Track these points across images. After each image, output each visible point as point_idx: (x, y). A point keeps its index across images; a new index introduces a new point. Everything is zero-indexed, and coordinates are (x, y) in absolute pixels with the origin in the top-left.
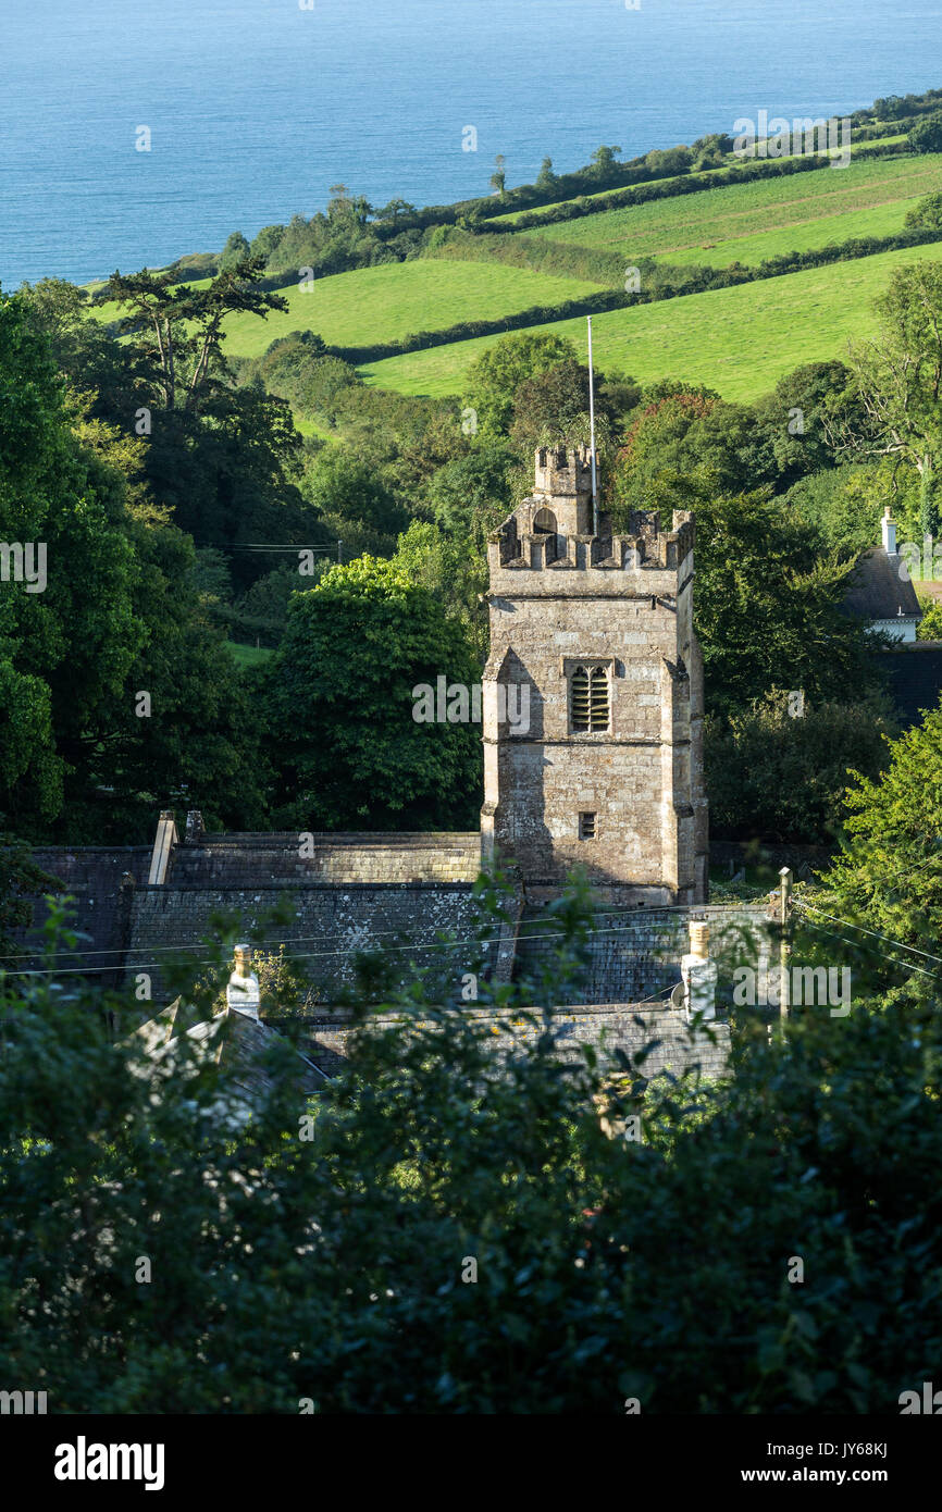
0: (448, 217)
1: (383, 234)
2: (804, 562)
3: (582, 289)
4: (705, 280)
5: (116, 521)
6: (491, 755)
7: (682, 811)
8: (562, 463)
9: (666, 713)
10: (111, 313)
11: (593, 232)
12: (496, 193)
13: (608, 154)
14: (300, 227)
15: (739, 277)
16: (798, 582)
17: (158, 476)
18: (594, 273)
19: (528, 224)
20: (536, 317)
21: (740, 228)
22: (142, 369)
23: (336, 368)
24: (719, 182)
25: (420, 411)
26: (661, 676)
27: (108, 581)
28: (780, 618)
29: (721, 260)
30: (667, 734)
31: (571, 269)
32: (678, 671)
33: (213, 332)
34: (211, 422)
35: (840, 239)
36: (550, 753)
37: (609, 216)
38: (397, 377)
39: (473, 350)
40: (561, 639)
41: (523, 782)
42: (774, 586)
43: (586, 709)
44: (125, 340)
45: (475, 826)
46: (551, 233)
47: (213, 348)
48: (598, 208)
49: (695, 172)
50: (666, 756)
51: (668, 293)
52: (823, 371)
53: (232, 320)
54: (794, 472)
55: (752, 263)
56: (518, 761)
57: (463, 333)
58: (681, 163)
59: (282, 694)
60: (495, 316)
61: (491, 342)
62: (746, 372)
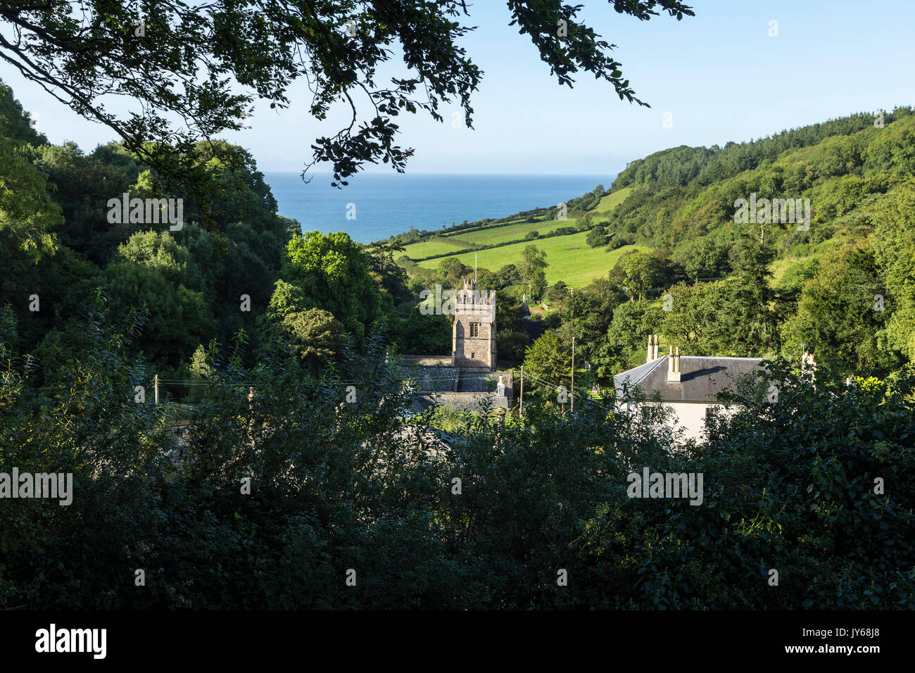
0: (434, 234)
1: (421, 237)
2: (512, 304)
3: (460, 249)
4: (485, 248)
5: (378, 292)
6: (454, 341)
7: (492, 353)
8: (470, 283)
9: (490, 334)
10: (370, 250)
11: (463, 237)
12: (443, 229)
13: (466, 222)
14: (405, 235)
15: (492, 247)
16: (511, 308)
17: (385, 283)
18: (463, 245)
19: (450, 235)
20: (451, 254)
21: (492, 237)
22: (377, 262)
23: (412, 263)
24: (488, 228)
25: (429, 272)
26: (489, 326)
27: (377, 304)
28: (506, 315)
29: (488, 244)
30: (490, 338)
31: (458, 245)
32: (492, 325)
33: (391, 254)
34: (390, 272)
35: (512, 240)
36: (465, 340)
37: (466, 234)
38: (424, 265)
39: (439, 261)
40: (469, 318)
41: (460, 346)
42: (506, 309)
43: (473, 332)
44: (373, 255)
45: (451, 355)
46: (454, 237)
47: (391, 258)
48: (464, 233)
49: (483, 226)
50: (489, 342)
51: (477, 250)
52: (510, 266)
53: (395, 253)
54: (504, 286)
55: (495, 244)
56: (460, 342)
57: (437, 257)
58: (480, 224)
59: (409, 327)
60: (443, 254)
61: (443, 259)
62: (493, 266)
